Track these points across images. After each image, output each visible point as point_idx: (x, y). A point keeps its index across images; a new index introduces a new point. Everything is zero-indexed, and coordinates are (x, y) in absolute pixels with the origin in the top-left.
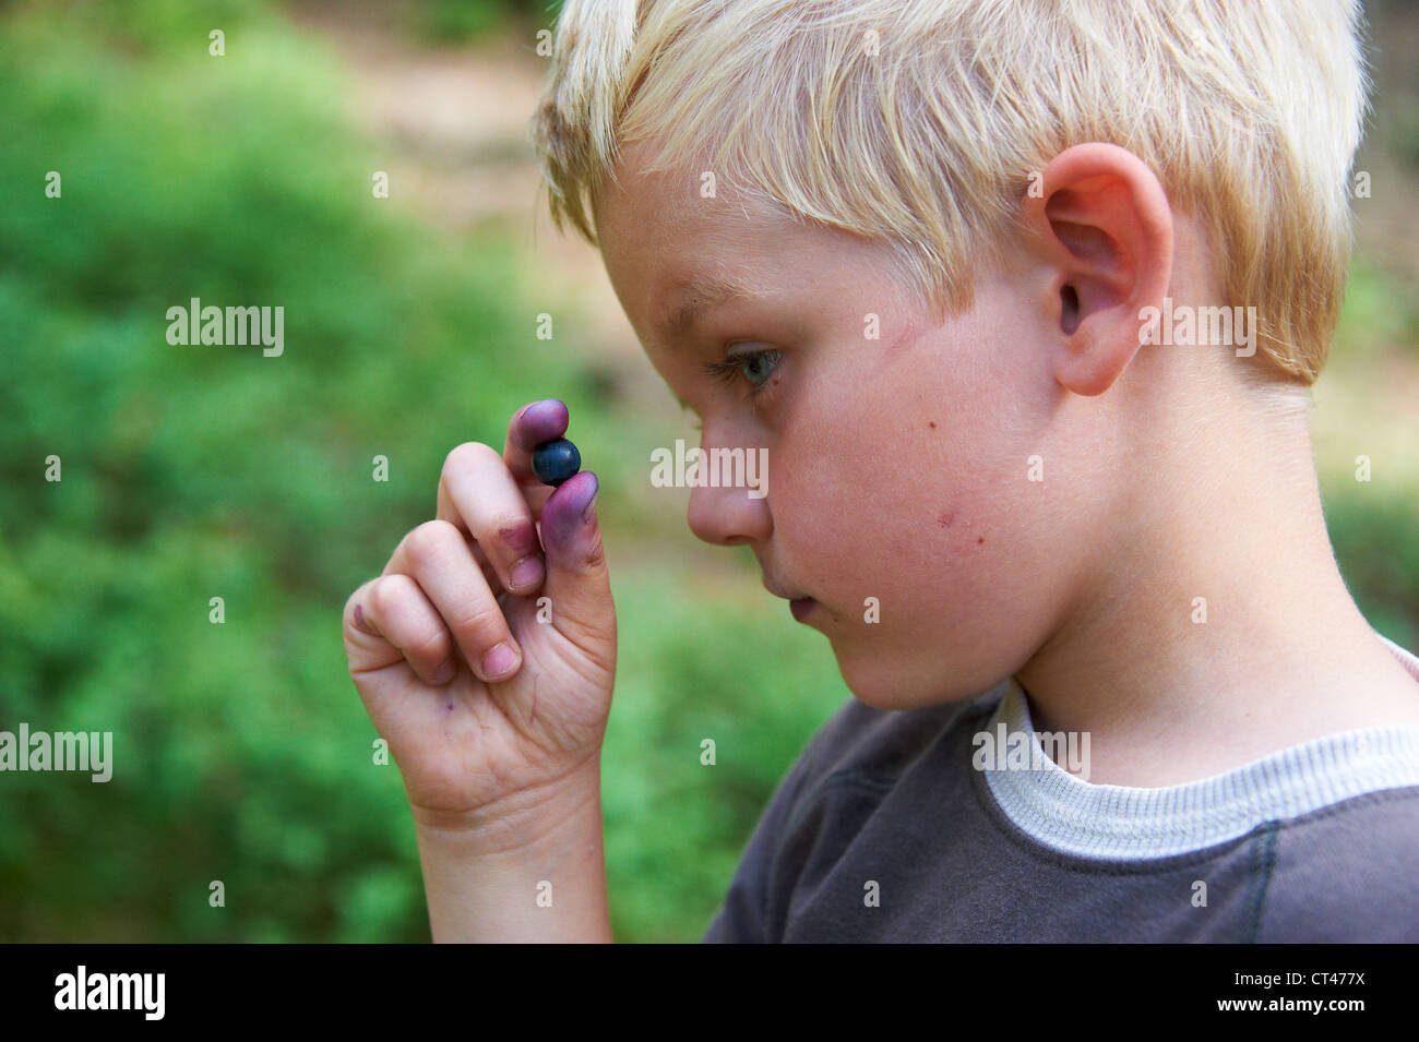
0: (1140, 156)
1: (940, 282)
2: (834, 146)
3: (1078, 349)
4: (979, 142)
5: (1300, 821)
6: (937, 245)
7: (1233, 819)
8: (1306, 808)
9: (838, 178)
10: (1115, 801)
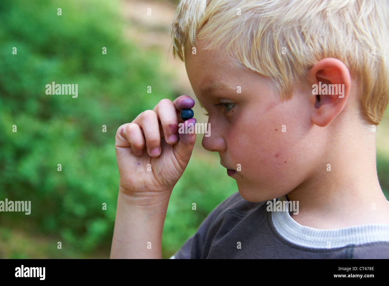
0: (344, 62)
1: (284, 91)
2: (259, 50)
3: (319, 113)
4: (300, 54)
5: (360, 246)
6: (285, 81)
7: (340, 242)
8: (362, 242)
9: (259, 58)
10: (308, 231)
